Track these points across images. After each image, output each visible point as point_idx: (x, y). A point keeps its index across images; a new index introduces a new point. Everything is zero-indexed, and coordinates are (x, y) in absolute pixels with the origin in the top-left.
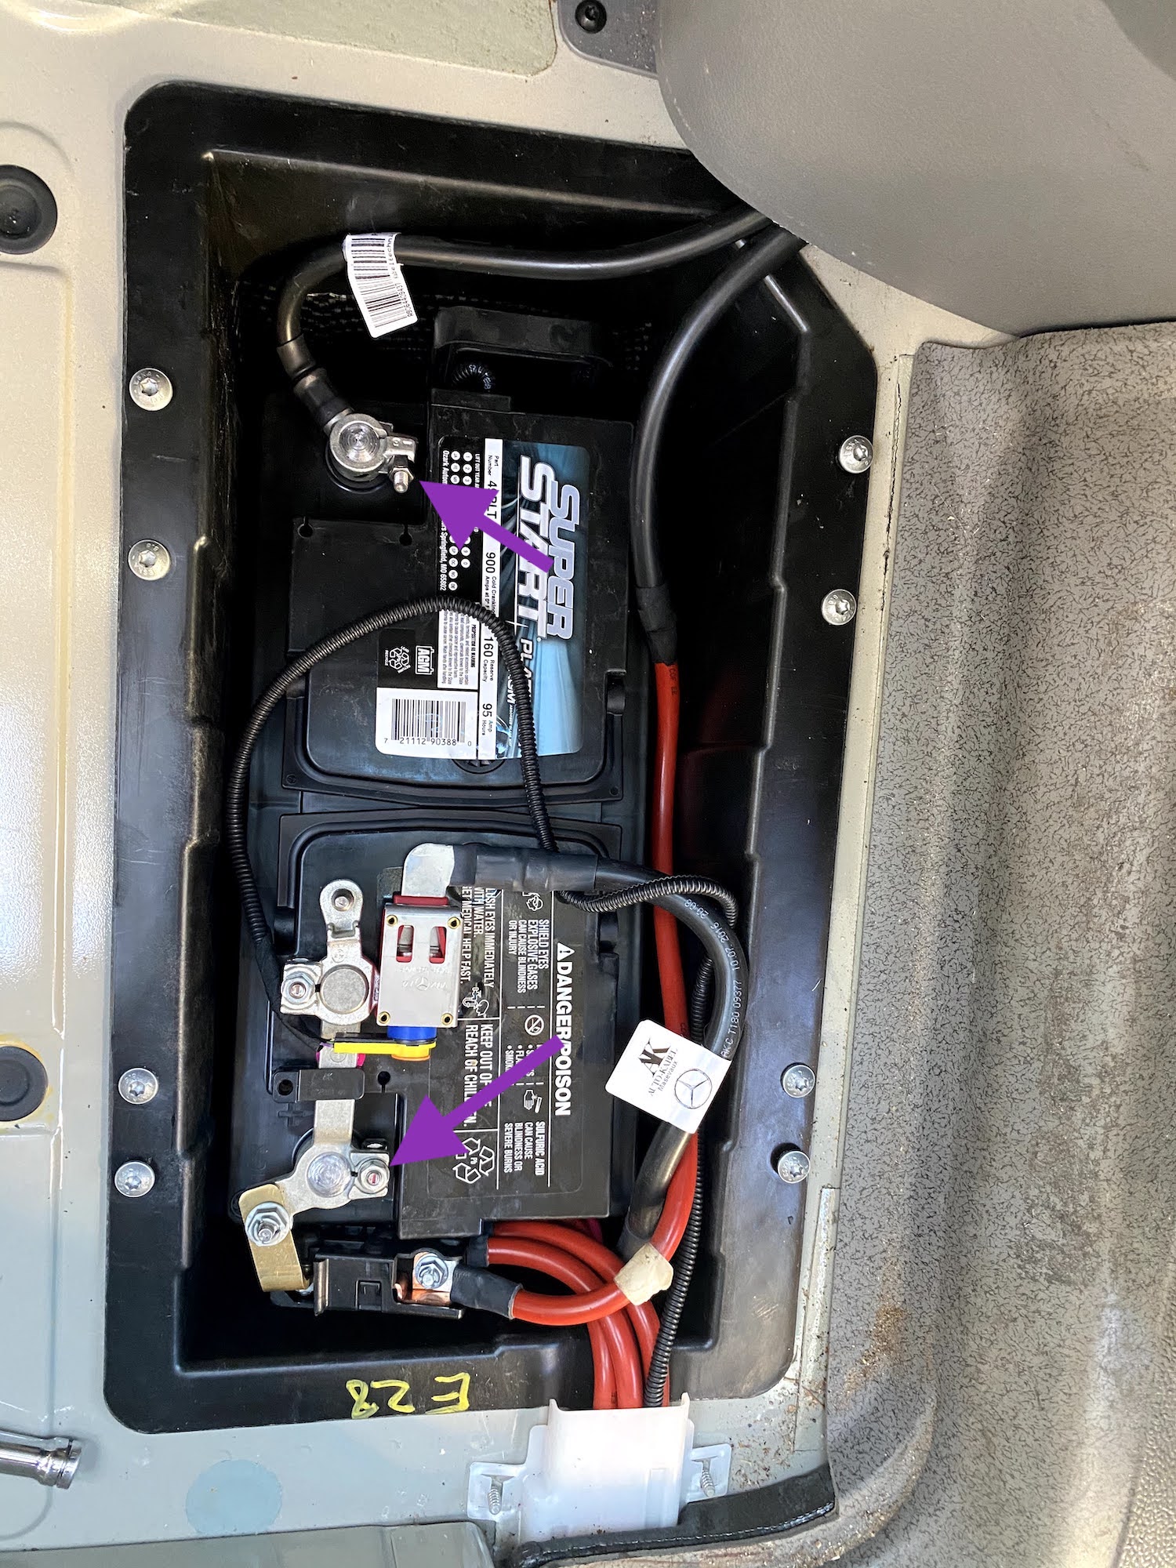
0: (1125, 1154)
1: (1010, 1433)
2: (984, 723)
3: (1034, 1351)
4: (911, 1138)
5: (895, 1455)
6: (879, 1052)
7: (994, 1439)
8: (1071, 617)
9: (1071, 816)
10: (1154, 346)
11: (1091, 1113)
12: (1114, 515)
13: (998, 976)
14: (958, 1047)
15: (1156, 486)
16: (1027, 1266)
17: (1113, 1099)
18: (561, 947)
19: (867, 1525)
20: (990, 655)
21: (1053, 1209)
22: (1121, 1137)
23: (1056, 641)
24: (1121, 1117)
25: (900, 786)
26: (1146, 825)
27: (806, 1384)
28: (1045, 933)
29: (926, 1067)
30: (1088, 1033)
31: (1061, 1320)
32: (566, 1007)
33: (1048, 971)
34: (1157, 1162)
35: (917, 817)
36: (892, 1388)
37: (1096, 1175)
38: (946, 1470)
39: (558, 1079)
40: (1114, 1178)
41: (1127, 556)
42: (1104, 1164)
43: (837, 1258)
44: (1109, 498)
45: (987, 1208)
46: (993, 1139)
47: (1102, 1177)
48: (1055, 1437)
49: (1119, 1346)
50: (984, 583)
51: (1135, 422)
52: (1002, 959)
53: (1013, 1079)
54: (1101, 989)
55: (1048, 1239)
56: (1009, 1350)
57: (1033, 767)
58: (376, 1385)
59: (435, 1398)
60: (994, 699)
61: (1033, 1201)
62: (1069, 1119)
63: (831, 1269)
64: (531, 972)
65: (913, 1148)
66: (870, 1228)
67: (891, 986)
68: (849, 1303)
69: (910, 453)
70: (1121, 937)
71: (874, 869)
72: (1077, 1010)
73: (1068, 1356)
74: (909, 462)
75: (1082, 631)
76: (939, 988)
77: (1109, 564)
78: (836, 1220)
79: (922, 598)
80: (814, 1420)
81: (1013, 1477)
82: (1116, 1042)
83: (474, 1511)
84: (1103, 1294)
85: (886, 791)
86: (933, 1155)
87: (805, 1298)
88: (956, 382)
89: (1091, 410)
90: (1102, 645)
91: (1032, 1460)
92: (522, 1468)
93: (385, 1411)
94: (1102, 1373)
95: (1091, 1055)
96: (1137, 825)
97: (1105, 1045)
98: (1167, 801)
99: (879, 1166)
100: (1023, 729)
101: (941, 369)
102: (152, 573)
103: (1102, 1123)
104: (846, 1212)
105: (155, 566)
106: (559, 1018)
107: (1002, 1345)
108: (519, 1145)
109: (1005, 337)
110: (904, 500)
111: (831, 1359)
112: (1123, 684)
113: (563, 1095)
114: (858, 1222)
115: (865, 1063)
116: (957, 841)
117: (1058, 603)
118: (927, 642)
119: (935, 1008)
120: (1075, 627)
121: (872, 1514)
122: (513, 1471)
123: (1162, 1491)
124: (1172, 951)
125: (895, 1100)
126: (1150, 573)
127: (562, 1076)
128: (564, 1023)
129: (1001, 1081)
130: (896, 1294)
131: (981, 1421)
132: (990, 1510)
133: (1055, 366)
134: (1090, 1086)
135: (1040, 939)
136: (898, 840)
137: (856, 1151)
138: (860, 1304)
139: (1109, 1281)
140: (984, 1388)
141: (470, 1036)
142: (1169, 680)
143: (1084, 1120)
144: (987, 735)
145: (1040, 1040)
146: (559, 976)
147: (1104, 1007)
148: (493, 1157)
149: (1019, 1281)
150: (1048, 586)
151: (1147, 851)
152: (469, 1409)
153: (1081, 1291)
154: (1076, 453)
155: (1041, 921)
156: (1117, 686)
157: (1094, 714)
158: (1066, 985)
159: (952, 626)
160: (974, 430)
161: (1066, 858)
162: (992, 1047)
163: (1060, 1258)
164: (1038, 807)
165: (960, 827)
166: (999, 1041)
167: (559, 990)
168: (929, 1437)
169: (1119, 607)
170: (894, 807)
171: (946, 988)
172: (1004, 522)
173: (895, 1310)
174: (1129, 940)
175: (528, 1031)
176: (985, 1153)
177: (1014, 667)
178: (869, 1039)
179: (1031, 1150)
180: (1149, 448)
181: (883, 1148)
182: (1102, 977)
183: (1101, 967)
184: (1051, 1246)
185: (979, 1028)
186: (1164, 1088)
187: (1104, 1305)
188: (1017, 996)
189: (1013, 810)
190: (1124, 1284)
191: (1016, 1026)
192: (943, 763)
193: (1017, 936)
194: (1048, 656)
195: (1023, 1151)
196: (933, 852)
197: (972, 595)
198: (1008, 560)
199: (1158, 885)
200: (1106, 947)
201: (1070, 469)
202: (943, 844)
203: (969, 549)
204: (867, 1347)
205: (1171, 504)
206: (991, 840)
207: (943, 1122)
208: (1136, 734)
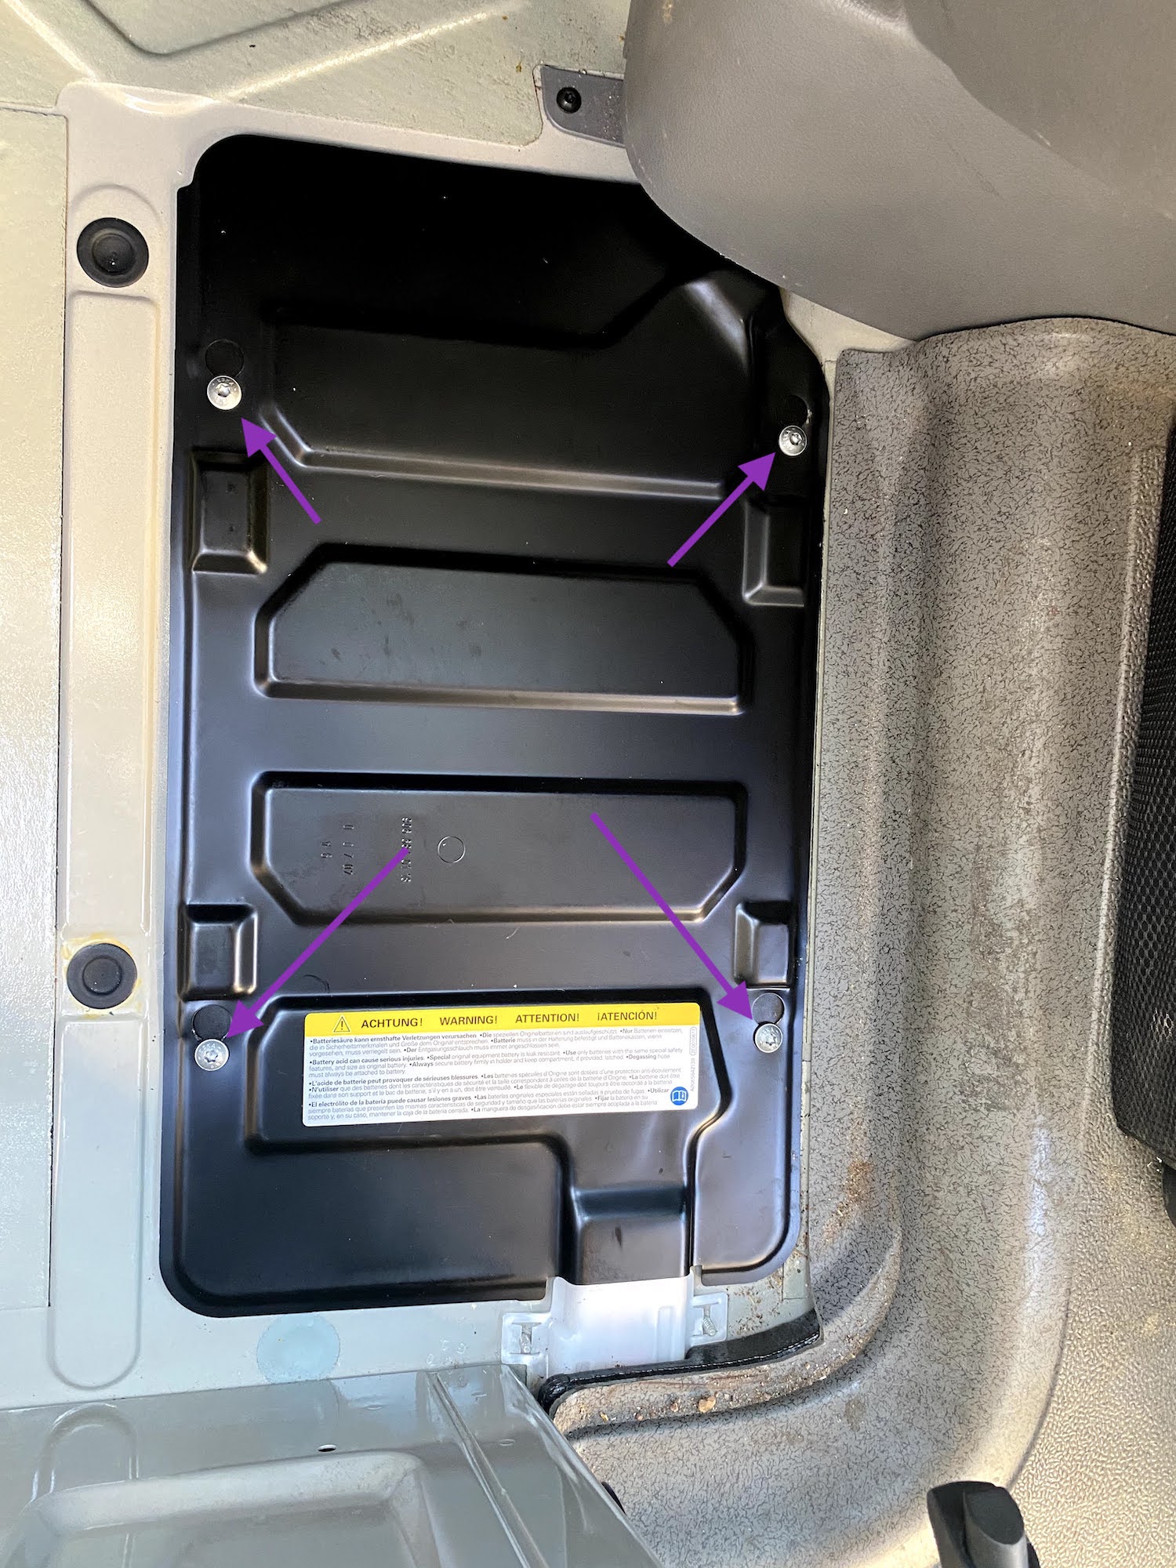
0: (1043, 994)
1: (963, 1248)
2: (909, 654)
3: (979, 1172)
4: (868, 1011)
5: (870, 1286)
6: (837, 938)
7: (951, 1255)
8: (973, 557)
9: (981, 718)
10: (1021, 339)
12: (1000, 474)
13: (931, 858)
14: (903, 926)
15: (1031, 448)
16: (970, 1099)
17: (1030, 948)
19: (848, 1348)
20: (910, 598)
21: (988, 1048)
22: (1039, 980)
23: (961, 578)
24: (1038, 963)
25: (844, 712)
26: (1041, 718)
28: (966, 816)
29: (877, 949)
30: (1006, 894)
31: (1001, 1142)
33: (970, 848)
34: (1069, 1001)
35: (858, 738)
36: (864, 1232)
37: (1021, 1013)
38: (912, 1291)
40: (1035, 1015)
41: (1012, 505)
42: (1026, 1004)
43: (812, 1122)
44: (995, 460)
45: (934, 1056)
46: (936, 996)
47: (1026, 1015)
48: (1001, 1244)
49: (1048, 1160)
50: (902, 541)
51: (1011, 400)
52: (933, 843)
54: (1015, 856)
55: (985, 1073)
56: (959, 1175)
57: (949, 682)
60: (915, 633)
61: (971, 1043)
62: (996, 969)
63: (807, 1134)
65: (871, 1019)
66: (837, 1093)
67: (844, 881)
68: (824, 1162)
69: (838, 438)
70: (1027, 811)
72: (996, 876)
73: (1007, 1172)
74: (837, 446)
75: (981, 567)
76: (884, 880)
77: (999, 513)
78: (808, 1090)
79: (853, 556)
80: (798, 1271)
81: (968, 1285)
82: (1029, 899)
83: (507, 1357)
84: (1032, 1116)
85: (833, 717)
86: (887, 1022)
88: (872, 380)
89: (977, 393)
90: (997, 577)
91: (983, 1267)
92: (548, 1315)
94: (1036, 1184)
95: (1010, 912)
96: (1034, 718)
97: (1021, 903)
98: (1056, 697)
99: (843, 1038)
100: (940, 651)
101: (858, 370)
103: (1022, 969)
104: (817, 1081)
107: (953, 1171)
109: (910, 342)
111: (810, 1212)
112: (1016, 607)
114: (828, 1088)
115: (826, 949)
116: (891, 755)
117: (961, 547)
118: (859, 592)
119: (881, 897)
120: (976, 565)
121: (852, 1338)
122: (540, 1319)
123: (1094, 1291)
124: (1069, 821)
125: (853, 980)
126: (1031, 516)
129: (939, 945)
130: (863, 1150)
131: (939, 1242)
132: (951, 1318)
133: (948, 360)
134: (1011, 938)
135: (962, 822)
136: (844, 757)
137: (823, 1025)
138: (833, 1161)
139: (1037, 1104)
140: (940, 1212)
142: (1051, 600)
143: (1008, 968)
144: (912, 663)
145: (968, 906)
147: (1018, 871)
149: (964, 1114)
150: (953, 535)
151: (1043, 739)
153: (1015, 1115)
154: (968, 428)
155: (962, 807)
156: (1011, 608)
157: (995, 633)
158: (986, 857)
159: (879, 578)
160: (887, 418)
161: (979, 753)
162: (931, 919)
163: (996, 1088)
164: (955, 714)
165: (894, 742)
166: (935, 912)
168: (897, 1267)
169: (1008, 546)
170: (839, 730)
171: (890, 878)
172: (916, 490)
173: (863, 1164)
176: (930, 1009)
177: (930, 604)
178: (827, 927)
179: (967, 1000)
180: (1024, 419)
181: (845, 1021)
182: (1015, 846)
183: (1013, 838)
184: (988, 1080)
186: (1071, 937)
187: (1034, 1126)
188: (948, 872)
189: (935, 719)
190: (1049, 1107)
191: (948, 897)
192: (877, 691)
193: (945, 822)
194: (956, 591)
195: (961, 1002)
196: (872, 765)
197: (893, 551)
198: (920, 520)
199: (1054, 766)
200: (1016, 821)
201: (964, 441)
202: (880, 759)
203: (889, 514)
204: (841, 1199)
205: (1043, 461)
206: (919, 748)
207: (894, 992)
208: (1028, 645)
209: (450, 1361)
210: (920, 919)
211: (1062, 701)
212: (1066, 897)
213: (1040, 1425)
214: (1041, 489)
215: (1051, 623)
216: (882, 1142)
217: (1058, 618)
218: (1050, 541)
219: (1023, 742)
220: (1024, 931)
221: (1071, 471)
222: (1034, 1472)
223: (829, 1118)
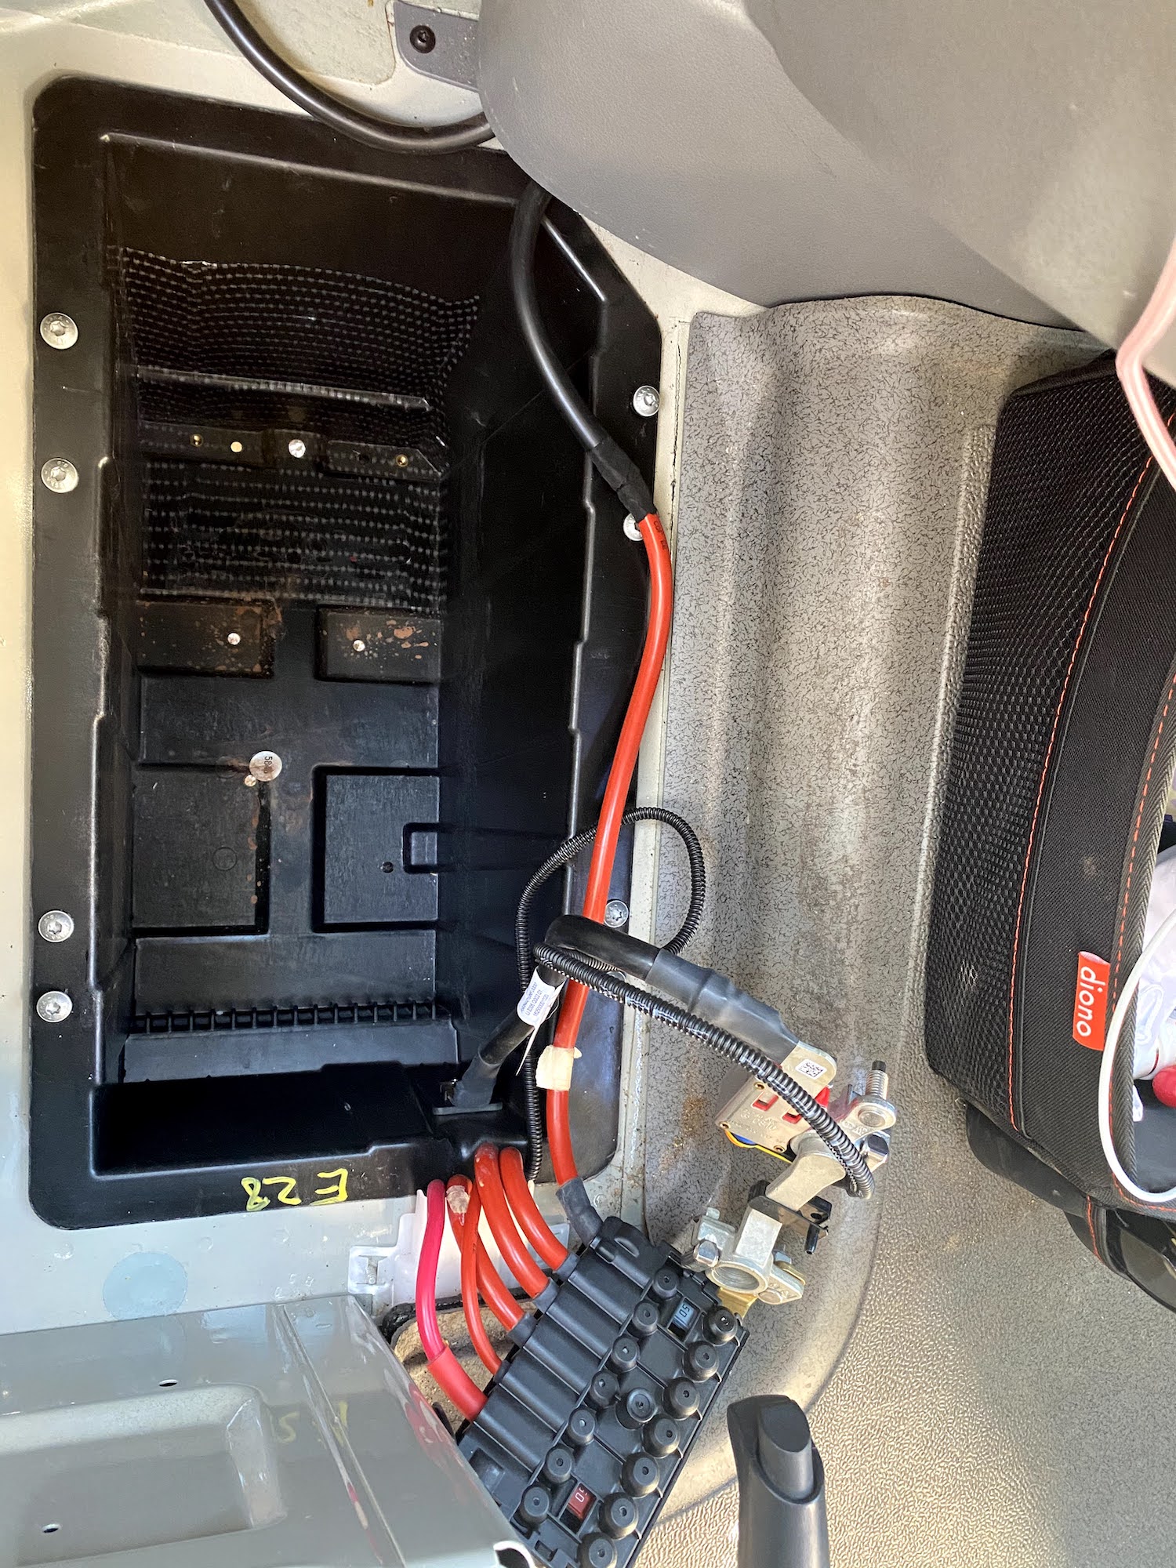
0: (864, 943)
2: (751, 618)
4: (706, 957)
6: (679, 888)
8: (812, 526)
9: (815, 682)
10: (863, 313)
11: (836, 913)
12: (840, 446)
13: (765, 815)
14: (739, 878)
15: (870, 422)
17: (852, 901)
20: (754, 563)
21: (812, 993)
22: (860, 931)
23: (801, 546)
24: (860, 915)
25: (690, 672)
26: (869, 685)
27: (629, 1170)
28: (798, 776)
30: (832, 850)
33: (801, 805)
34: (887, 949)
35: (703, 697)
36: (697, 1164)
37: (843, 962)
40: (856, 964)
41: (850, 477)
42: (848, 952)
43: (650, 1061)
44: (836, 432)
46: (766, 944)
47: (847, 963)
50: (749, 506)
51: (853, 373)
52: (768, 800)
53: (779, 894)
54: (841, 815)
55: (809, 1017)
57: (786, 647)
58: (267, 1181)
60: (758, 598)
61: (797, 989)
62: (821, 920)
63: (646, 1071)
68: (661, 1098)
69: (690, 401)
70: (854, 773)
71: (671, 740)
72: (824, 834)
74: (688, 408)
75: (819, 537)
76: (723, 833)
77: (838, 484)
78: (648, 1030)
79: (702, 519)
80: (636, 1201)
82: (853, 855)
83: (353, 1287)
84: (851, 1057)
85: (679, 677)
87: (626, 1097)
88: (723, 344)
89: (821, 364)
90: (834, 547)
92: (395, 1248)
93: (275, 1204)
95: (835, 867)
96: (863, 685)
97: (845, 859)
98: (884, 665)
100: (779, 617)
101: (711, 334)
102: (61, 486)
103: (845, 920)
105: (64, 480)
109: (760, 309)
110: (686, 439)
111: (648, 1147)
112: (849, 577)
115: (668, 898)
116: (733, 714)
117: (802, 517)
118: (706, 555)
119: (721, 849)
120: (815, 535)
122: (387, 1252)
123: (902, 1215)
124: (892, 782)
126: (867, 489)
129: (770, 896)
130: (698, 1087)
133: (795, 330)
134: (835, 892)
135: (794, 781)
136: (689, 715)
138: (669, 1098)
139: (856, 1046)
142: (883, 572)
143: (832, 919)
144: (754, 627)
145: (797, 860)
147: (843, 829)
150: (794, 504)
151: (871, 704)
152: (348, 1200)
154: (812, 399)
155: (795, 767)
156: (845, 578)
157: (830, 602)
158: (815, 815)
159: (726, 542)
160: (738, 382)
161: (812, 716)
162: (764, 872)
163: (818, 1031)
164: (791, 678)
165: (736, 702)
166: (768, 866)
169: (845, 517)
170: (685, 689)
171: (728, 832)
172: (762, 456)
173: (698, 1100)
174: (860, 775)
176: (760, 957)
177: (771, 570)
178: (670, 878)
179: (794, 948)
180: (864, 393)
182: (842, 806)
183: (840, 797)
184: (812, 1023)
185: (753, 859)
186: (891, 890)
187: (852, 1066)
188: (780, 828)
189: (773, 683)
190: (867, 1048)
191: (779, 851)
192: (722, 653)
193: (779, 781)
194: (795, 559)
195: (788, 950)
196: (716, 724)
197: (740, 516)
198: (766, 486)
199: (879, 731)
200: (843, 781)
201: (808, 411)
202: (723, 717)
203: (737, 478)
204: (676, 1134)
205: (881, 435)
206: (758, 709)
207: (729, 939)
208: (860, 615)
209: (297, 1294)
210: (755, 871)
211: (890, 668)
212: (887, 854)
213: (850, 1335)
214: (877, 462)
215: (882, 594)
216: (716, 1079)
217: (889, 589)
218: (884, 514)
219: (851, 707)
220: (847, 885)
221: (905, 447)
222: (843, 1378)
223: (667, 1057)
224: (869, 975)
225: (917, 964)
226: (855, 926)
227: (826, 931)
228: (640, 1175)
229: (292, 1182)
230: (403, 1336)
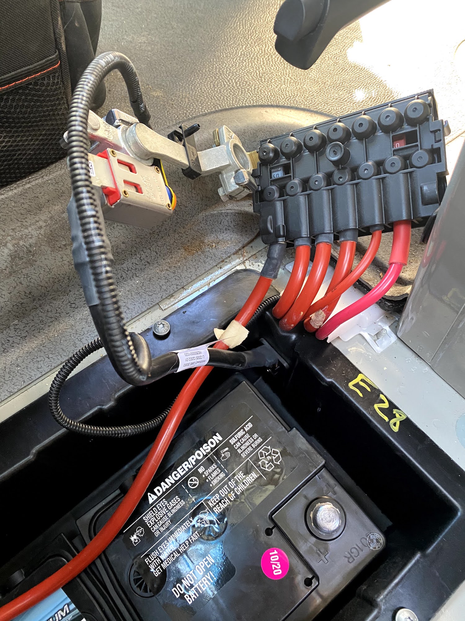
0: (32, 214)
11: (26, 238)
14: (53, 305)
18: (151, 501)
22: (26, 220)
24: (17, 225)
27: (241, 259)
32: (175, 475)
34: (28, 201)
36: (214, 230)
37: (51, 218)
39: (207, 451)
40: (47, 211)
42: (43, 218)
43: (185, 284)
47: (50, 215)
53: (41, 276)
58: (386, 419)
59: (369, 390)
62: (36, 244)
63: (191, 283)
64: (172, 505)
66: (163, 282)
67: (52, 350)
68: (198, 267)
78: (172, 296)
80: (252, 247)
83: (393, 338)
92: (362, 333)
93: (392, 406)
103: (26, 231)
104: (165, 295)
106: (182, 474)
108: (247, 444)
111: (224, 258)
113: (212, 443)
114: (164, 287)
119: (47, 326)
127: (205, 450)
128: (182, 470)
129: (47, 280)
130: (179, 254)
134: (13, 246)
137: (136, 310)
138: (195, 264)
141: (220, 509)
143: (31, 238)
145: (12, 278)
146: (164, 490)
148: (261, 451)
152: (360, 373)
162: (36, 293)
166: (30, 293)
167: (170, 485)
173: (185, 250)
175: (198, 483)
179: (65, 248)
191: (16, 291)
204: (208, 249)
210: (40, 298)
222: (252, 101)
223: (177, 278)
224: (48, 201)
225: (26, 183)
226: (25, 223)
227: (40, 237)
228: (240, 253)
229: (376, 406)
230: (396, 295)
